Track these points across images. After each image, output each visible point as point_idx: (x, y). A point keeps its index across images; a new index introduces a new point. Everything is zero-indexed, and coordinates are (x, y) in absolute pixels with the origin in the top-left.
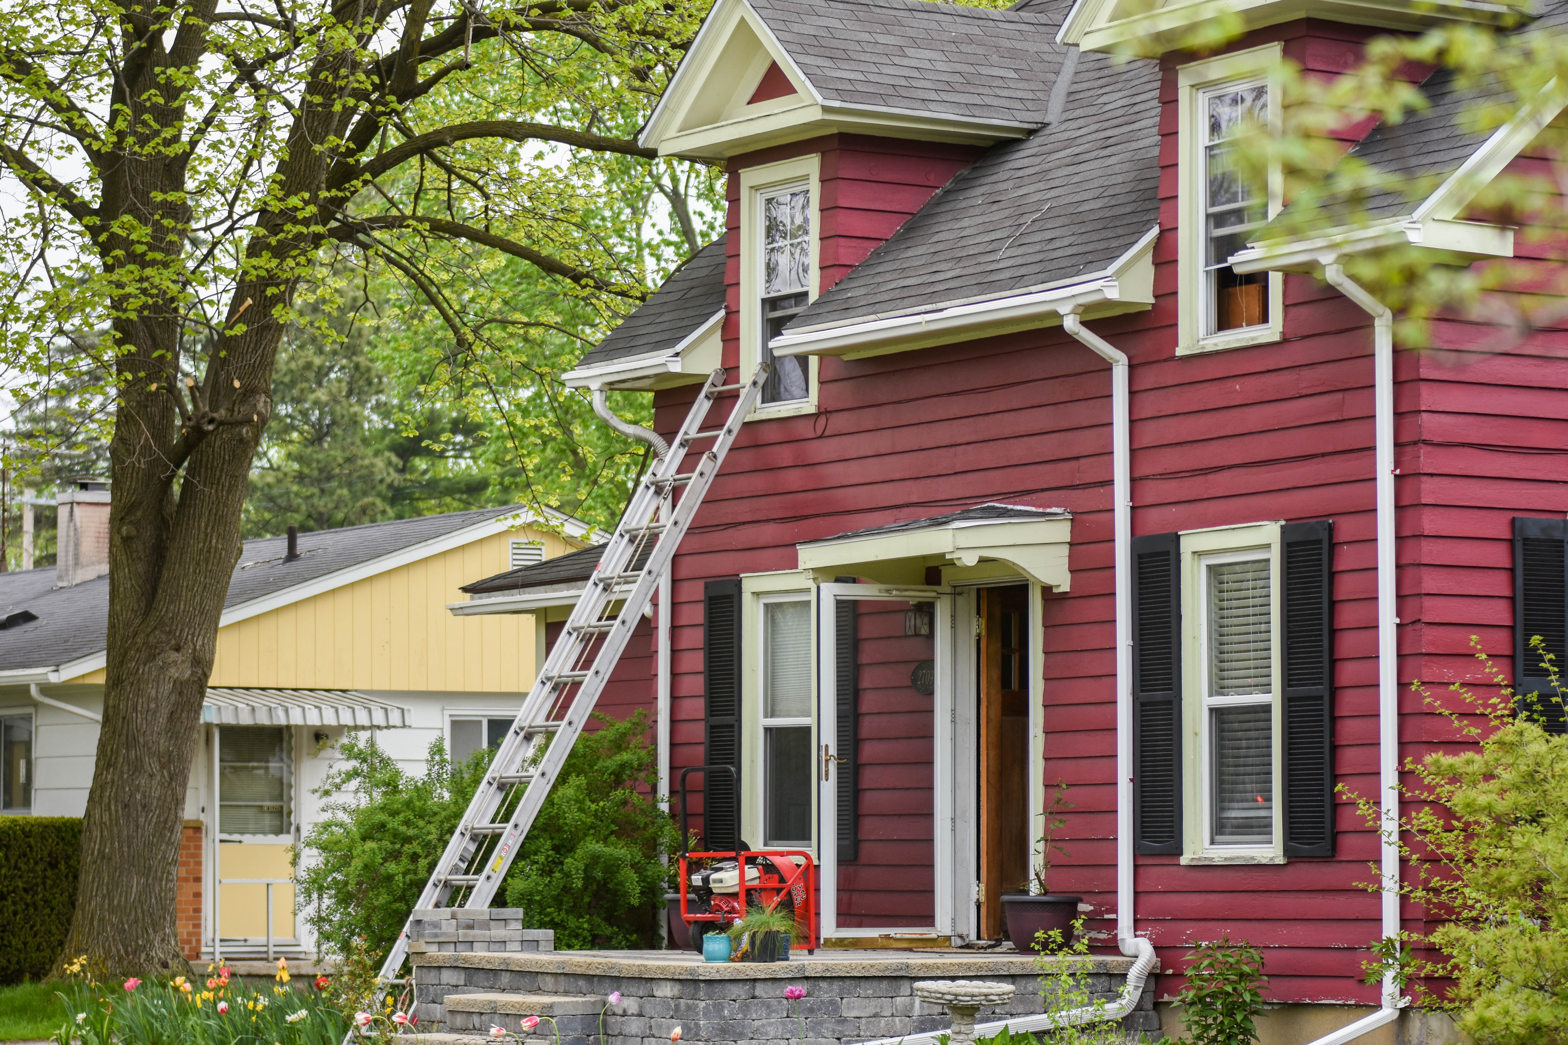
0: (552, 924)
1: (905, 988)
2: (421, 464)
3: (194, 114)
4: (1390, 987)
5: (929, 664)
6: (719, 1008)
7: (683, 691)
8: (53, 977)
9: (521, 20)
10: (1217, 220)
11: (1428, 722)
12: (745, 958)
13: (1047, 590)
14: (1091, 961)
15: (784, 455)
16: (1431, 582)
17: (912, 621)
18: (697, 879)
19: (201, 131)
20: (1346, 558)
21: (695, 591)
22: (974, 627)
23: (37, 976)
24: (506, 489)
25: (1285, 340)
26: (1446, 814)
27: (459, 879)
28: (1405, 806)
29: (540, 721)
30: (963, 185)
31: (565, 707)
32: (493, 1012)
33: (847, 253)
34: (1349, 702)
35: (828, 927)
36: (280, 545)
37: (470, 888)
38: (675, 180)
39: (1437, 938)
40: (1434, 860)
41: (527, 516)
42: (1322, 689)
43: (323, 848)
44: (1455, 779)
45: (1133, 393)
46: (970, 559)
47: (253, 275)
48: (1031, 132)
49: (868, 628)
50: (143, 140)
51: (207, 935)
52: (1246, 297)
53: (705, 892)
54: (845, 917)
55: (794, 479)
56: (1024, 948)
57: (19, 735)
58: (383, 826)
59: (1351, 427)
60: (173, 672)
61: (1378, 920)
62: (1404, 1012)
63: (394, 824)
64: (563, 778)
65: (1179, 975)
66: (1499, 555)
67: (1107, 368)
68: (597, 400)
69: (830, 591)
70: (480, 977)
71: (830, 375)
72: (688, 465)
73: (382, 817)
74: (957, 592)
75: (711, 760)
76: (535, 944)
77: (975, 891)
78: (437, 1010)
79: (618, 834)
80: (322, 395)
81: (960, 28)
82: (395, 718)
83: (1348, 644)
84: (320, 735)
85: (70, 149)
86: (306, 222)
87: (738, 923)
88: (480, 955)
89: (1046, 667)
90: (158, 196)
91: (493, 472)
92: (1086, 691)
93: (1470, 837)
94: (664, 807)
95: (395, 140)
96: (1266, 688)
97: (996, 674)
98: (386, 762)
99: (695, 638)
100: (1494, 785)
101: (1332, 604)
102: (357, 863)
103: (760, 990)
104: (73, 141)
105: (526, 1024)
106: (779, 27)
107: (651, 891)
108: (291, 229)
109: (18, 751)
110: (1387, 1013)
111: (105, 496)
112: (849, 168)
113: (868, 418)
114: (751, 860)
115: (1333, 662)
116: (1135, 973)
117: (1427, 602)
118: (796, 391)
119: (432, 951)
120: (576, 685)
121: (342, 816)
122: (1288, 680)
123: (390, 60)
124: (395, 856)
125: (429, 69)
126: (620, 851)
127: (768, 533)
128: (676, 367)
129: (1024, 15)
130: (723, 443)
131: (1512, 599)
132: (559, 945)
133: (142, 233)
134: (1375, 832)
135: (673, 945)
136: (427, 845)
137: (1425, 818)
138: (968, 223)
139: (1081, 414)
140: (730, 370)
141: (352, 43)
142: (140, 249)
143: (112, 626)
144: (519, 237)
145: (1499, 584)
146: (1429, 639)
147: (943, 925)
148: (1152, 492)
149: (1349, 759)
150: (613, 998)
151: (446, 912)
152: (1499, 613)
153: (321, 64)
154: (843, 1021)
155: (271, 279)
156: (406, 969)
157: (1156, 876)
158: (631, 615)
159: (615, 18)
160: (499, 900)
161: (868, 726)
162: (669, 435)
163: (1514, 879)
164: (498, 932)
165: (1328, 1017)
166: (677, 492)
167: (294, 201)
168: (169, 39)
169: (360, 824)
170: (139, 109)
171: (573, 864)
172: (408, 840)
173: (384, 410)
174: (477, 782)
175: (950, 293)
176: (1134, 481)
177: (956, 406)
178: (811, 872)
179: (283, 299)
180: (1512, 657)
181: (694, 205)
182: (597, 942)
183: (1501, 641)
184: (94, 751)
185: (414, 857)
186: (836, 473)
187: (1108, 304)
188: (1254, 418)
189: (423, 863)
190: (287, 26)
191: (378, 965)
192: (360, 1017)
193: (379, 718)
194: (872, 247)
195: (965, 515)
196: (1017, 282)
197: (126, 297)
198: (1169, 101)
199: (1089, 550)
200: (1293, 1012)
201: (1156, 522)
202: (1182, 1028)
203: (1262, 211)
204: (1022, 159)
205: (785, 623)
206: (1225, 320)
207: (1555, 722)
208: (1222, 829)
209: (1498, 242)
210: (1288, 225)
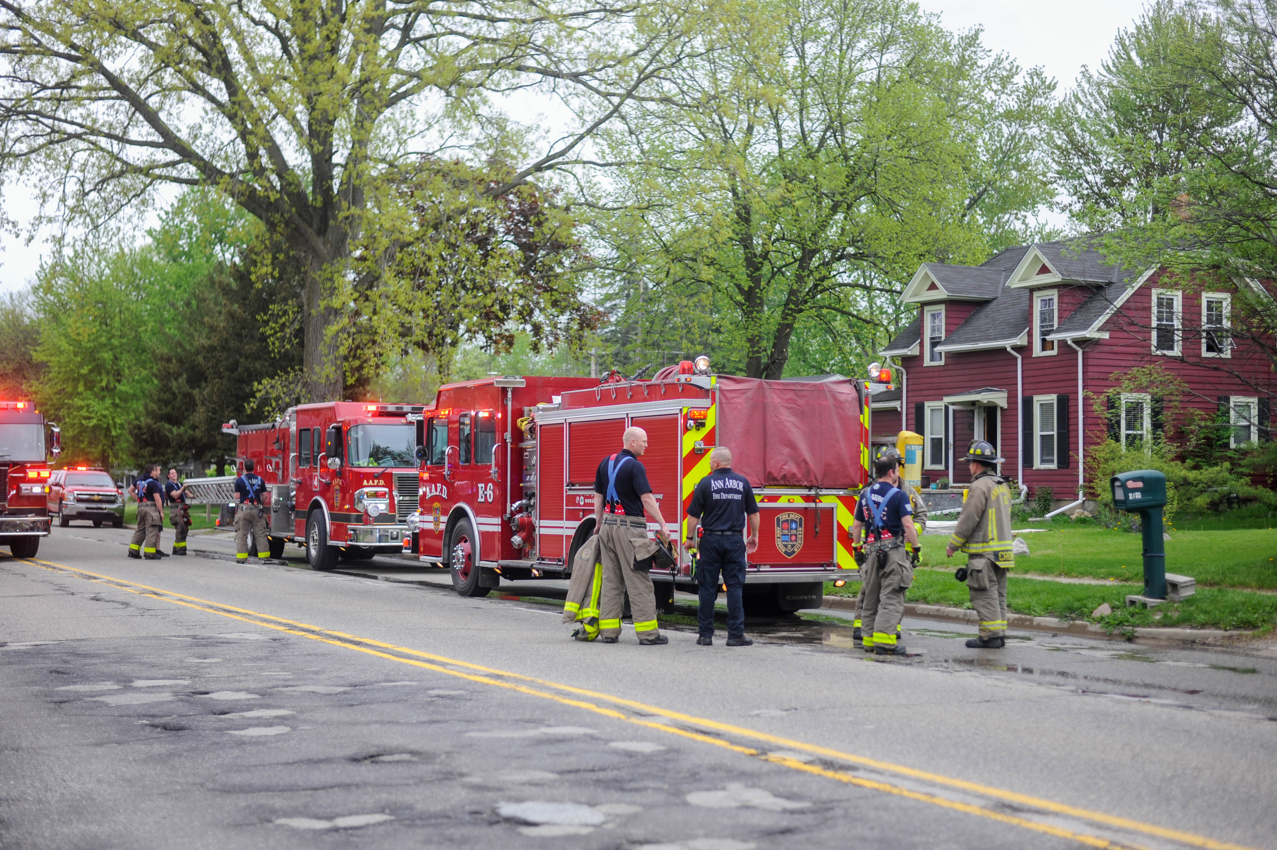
4: (1081, 494)
5: (973, 424)
10: (1042, 327)
11: (1090, 439)
12: (940, 488)
13: (1002, 408)
15: (936, 374)
17: (969, 415)
20: (1071, 403)
21: (912, 405)
22: (983, 415)
25: (1058, 355)
26: (1094, 459)
28: (1085, 456)
30: (978, 312)
33: (952, 328)
34: (1072, 434)
35: (951, 484)
39: (1092, 484)
40: (1091, 468)
42: (1066, 431)
44: (1097, 451)
45: (1023, 364)
46: (983, 401)
48: (993, 300)
52: (1049, 345)
54: (954, 482)
55: (938, 380)
59: (1073, 374)
61: (1078, 481)
62: (1084, 501)
65: (1033, 493)
67: (1016, 359)
68: (887, 360)
69: (951, 407)
71: (948, 357)
74: (979, 407)
83: (1072, 421)
89: (1001, 425)
92: (1011, 430)
93: (1099, 463)
96: (1053, 430)
99: (913, 416)
100: (1104, 452)
101: (1068, 413)
103: (944, 496)
106: (934, 273)
110: (1080, 501)
112: (952, 308)
113: (957, 367)
115: (1068, 425)
116: (1023, 493)
118: (939, 360)
122: (1058, 429)
127: (932, 393)
128: (907, 353)
134: (1078, 462)
137: (1089, 459)
138: (981, 322)
139: (1011, 368)
140: (922, 354)
146: (1089, 421)
148: (1027, 387)
149: (1072, 446)
157: (1028, 472)
161: (957, 438)
162: (906, 369)
165: (1067, 502)
175: (979, 340)
176: (1023, 384)
177: (980, 365)
180: (1108, 425)
186: (947, 379)
187: (1017, 345)
188: (1051, 371)
194: (957, 327)
195: (984, 391)
196: (995, 339)
198: (1031, 299)
199: (1012, 399)
200: (1059, 501)
201: (1028, 393)
202: (1034, 505)
203: (1052, 326)
204: (992, 306)
205: (936, 414)
206: (1044, 349)
207: (1118, 440)
208: (1043, 461)
209: (1106, 336)
210: (1059, 331)
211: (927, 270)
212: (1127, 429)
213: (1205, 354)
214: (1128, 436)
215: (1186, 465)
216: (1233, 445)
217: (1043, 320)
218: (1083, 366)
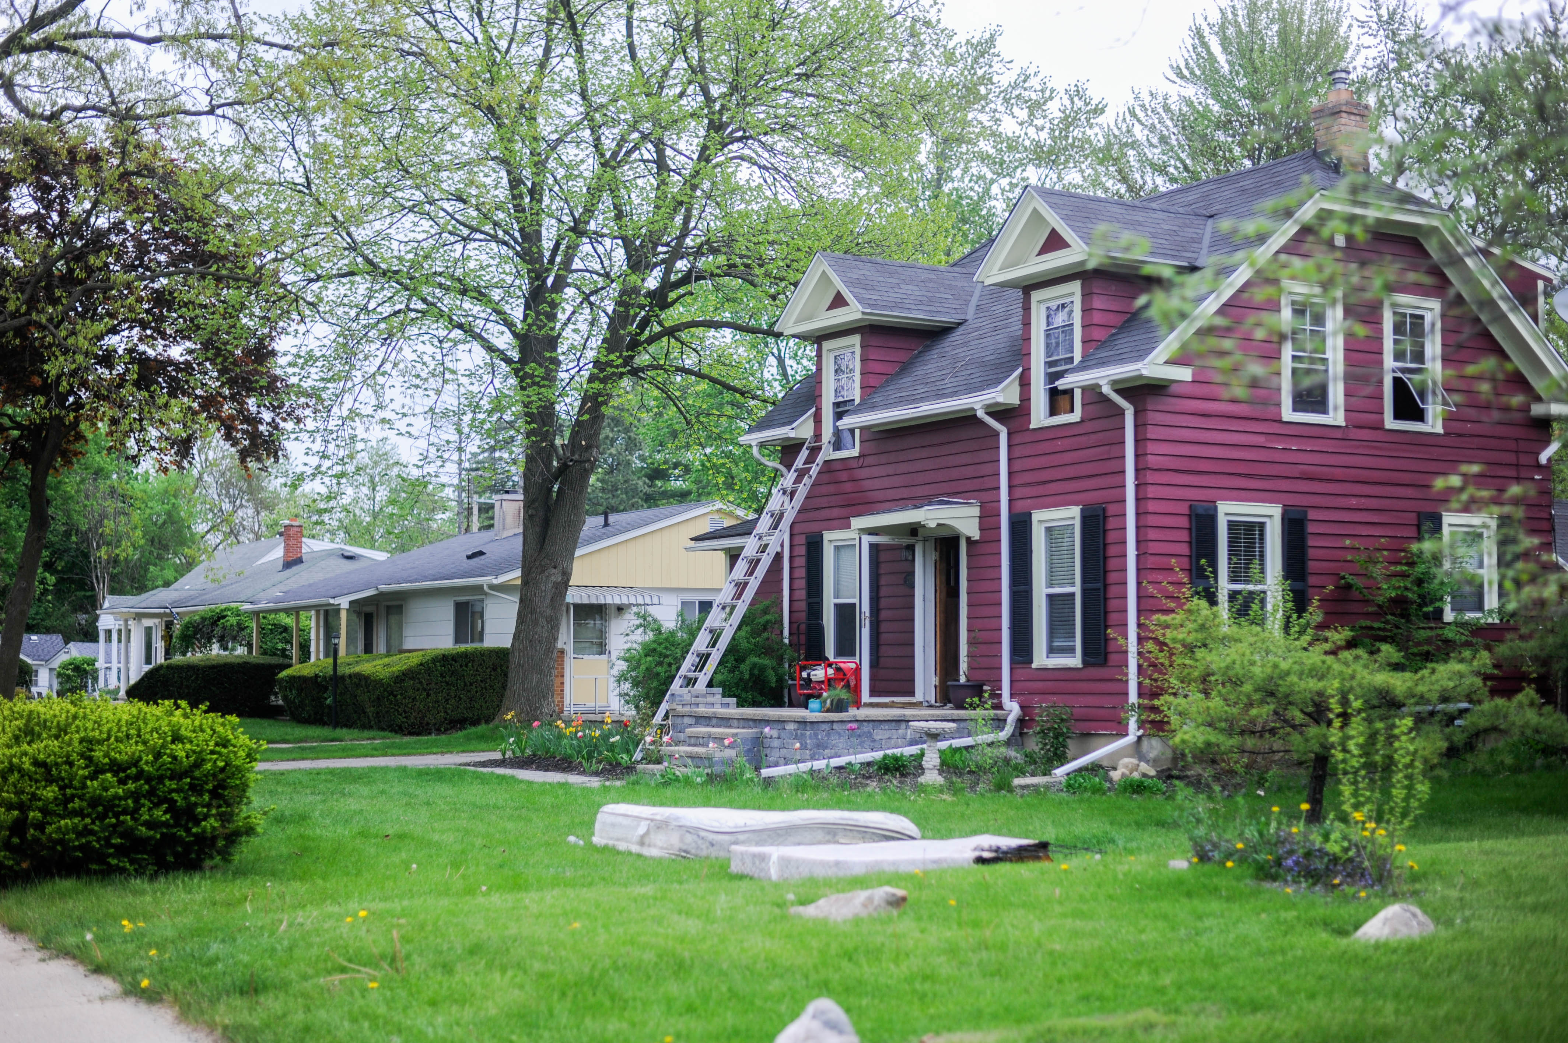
0: (734, 696)
1: (903, 725)
2: (659, 483)
3: (562, 317)
4: (1133, 723)
5: (912, 573)
6: (816, 735)
7: (795, 587)
8: (496, 721)
9: (719, 271)
10: (1049, 364)
11: (1151, 601)
12: (828, 711)
13: (968, 539)
14: (992, 712)
15: (844, 476)
16: (1152, 534)
17: (904, 554)
18: (804, 675)
19: (565, 324)
20: (1112, 523)
21: (801, 540)
22: (933, 556)
23: (487, 722)
24: (700, 495)
25: (1082, 421)
26: (1161, 644)
27: (692, 675)
28: (1140, 640)
29: (729, 600)
30: (928, 349)
31: (741, 594)
32: (709, 736)
33: (873, 381)
34: (1113, 591)
35: (865, 697)
36: (601, 520)
37: (696, 680)
38: (779, 350)
39: (1156, 702)
40: (1155, 665)
41: (719, 505)
42: (1100, 585)
43: (626, 660)
44: (1167, 626)
45: (1010, 446)
46: (932, 524)
47: (590, 393)
48: (959, 324)
49: (883, 556)
50: (540, 328)
51: (567, 702)
52: (1063, 401)
53: (809, 680)
54: (873, 692)
55: (848, 487)
56: (960, 706)
57: (478, 609)
58: (655, 650)
59: (1113, 462)
60: (553, 578)
61: (1126, 694)
62: (1140, 738)
63: (660, 649)
64: (739, 628)
65: (1032, 720)
66: (1184, 522)
67: (997, 434)
68: (755, 451)
69: (867, 539)
70: (702, 721)
71: (865, 438)
72: (798, 480)
73: (654, 646)
74: (925, 540)
75: (809, 619)
76: (727, 705)
77: (934, 680)
78: (682, 736)
79: (765, 654)
80: (613, 451)
81: (926, 275)
82: (655, 601)
83: (1112, 564)
84: (620, 609)
85: (502, 333)
86: (617, 367)
87: (825, 694)
88: (702, 710)
89: (968, 575)
90: (548, 355)
91: (694, 487)
92: (987, 586)
93: (1172, 654)
94: (786, 641)
95: (657, 328)
96: (1073, 584)
97: (944, 578)
98: (655, 620)
99: (801, 561)
100: (1184, 630)
101: (1105, 545)
102: (643, 667)
103: (835, 726)
104: (505, 329)
105: (726, 742)
106: (841, 274)
107: (780, 680)
108: (610, 370)
109: (477, 616)
110: (1131, 738)
111: (522, 497)
112: (875, 341)
113: (883, 458)
114: (830, 665)
115: (1105, 572)
116: (1011, 719)
117: (1150, 544)
118: (849, 445)
119: (680, 708)
120: (746, 584)
121: (635, 646)
122: (1084, 580)
123: (655, 291)
124: (660, 664)
125: (672, 295)
126: (766, 661)
127: (836, 512)
128: (792, 434)
129: (956, 269)
130: (814, 470)
131: (1190, 543)
132: (740, 705)
133: (540, 371)
134: (1126, 652)
135: (791, 705)
136: (676, 659)
137: (1150, 645)
138: (931, 367)
139: (985, 456)
140: (818, 436)
141: (639, 282)
142: (537, 379)
143: (524, 557)
144: (714, 374)
145: (1184, 536)
146: (1151, 561)
147: (919, 697)
148: (1019, 492)
149: (1113, 618)
150: (767, 730)
151: (686, 690)
152: (1184, 549)
153: (623, 293)
154: (874, 741)
155: (599, 394)
156: (666, 717)
157: (1021, 673)
158: (772, 550)
159: (763, 270)
160: (710, 685)
161: (883, 603)
162: (789, 467)
163: (1196, 674)
164: (710, 699)
165: (1103, 740)
166: (792, 494)
167: (612, 357)
168: (550, 281)
169: (644, 649)
170: (538, 314)
171: (745, 667)
172: (666, 656)
173: (642, 459)
174: (699, 629)
175: (922, 399)
176: (1010, 487)
177: (925, 453)
178: (858, 670)
179: (605, 403)
180: (1190, 570)
181: (788, 362)
182: (755, 704)
183: (1185, 562)
184: (515, 616)
185: (670, 665)
186: (868, 484)
187: (998, 404)
188: (1068, 457)
189: (674, 667)
190: (607, 275)
191: (654, 715)
192: (648, 739)
193: (648, 601)
194: (885, 378)
195: (930, 503)
196: (954, 394)
197: (531, 402)
198: (1027, 309)
199: (988, 519)
200: (1087, 737)
201: (1020, 506)
202: (1033, 745)
203: (1071, 359)
204: (956, 337)
205: (844, 554)
206: (1053, 411)
207: (1212, 600)
208: (1052, 650)
209: (1184, 374)
210: (1084, 366)
211: (825, 267)
212: (1233, 580)
213: (1390, 423)
214: (1233, 596)
215: (1380, 657)
216: (1449, 616)
217: (1049, 349)
218: (1137, 441)
